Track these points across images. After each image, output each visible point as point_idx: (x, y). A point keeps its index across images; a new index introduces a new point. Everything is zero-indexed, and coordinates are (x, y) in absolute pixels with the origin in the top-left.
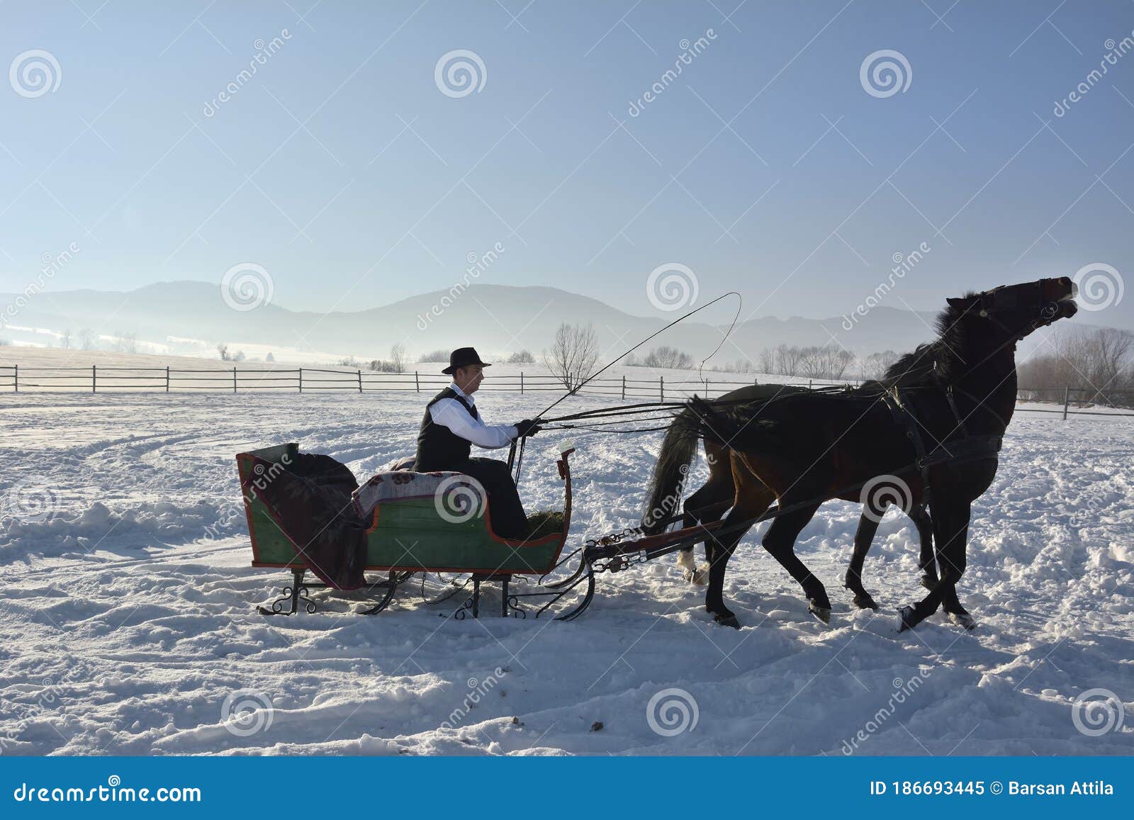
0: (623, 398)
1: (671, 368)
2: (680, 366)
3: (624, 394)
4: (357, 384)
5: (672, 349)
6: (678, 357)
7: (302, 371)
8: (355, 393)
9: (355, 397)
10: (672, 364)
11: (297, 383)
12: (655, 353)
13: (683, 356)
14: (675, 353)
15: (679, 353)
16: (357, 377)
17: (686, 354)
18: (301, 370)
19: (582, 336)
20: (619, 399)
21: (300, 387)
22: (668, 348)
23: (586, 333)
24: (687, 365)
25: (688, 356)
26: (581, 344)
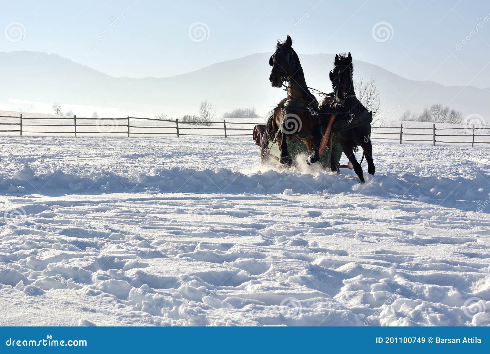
0: (401, 143)
1: (442, 122)
2: (451, 121)
3: (401, 139)
4: (175, 130)
5: (444, 107)
6: (448, 115)
7: (130, 119)
8: (174, 137)
9: (174, 140)
10: (444, 119)
11: (126, 129)
12: (429, 109)
13: (453, 113)
14: (446, 111)
15: (450, 109)
16: (174, 124)
17: (456, 111)
18: (128, 118)
19: (366, 89)
20: (397, 143)
21: (128, 133)
22: (440, 106)
23: (369, 87)
24: (457, 120)
25: (458, 113)
26: (364, 96)
